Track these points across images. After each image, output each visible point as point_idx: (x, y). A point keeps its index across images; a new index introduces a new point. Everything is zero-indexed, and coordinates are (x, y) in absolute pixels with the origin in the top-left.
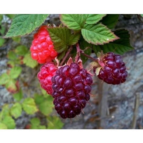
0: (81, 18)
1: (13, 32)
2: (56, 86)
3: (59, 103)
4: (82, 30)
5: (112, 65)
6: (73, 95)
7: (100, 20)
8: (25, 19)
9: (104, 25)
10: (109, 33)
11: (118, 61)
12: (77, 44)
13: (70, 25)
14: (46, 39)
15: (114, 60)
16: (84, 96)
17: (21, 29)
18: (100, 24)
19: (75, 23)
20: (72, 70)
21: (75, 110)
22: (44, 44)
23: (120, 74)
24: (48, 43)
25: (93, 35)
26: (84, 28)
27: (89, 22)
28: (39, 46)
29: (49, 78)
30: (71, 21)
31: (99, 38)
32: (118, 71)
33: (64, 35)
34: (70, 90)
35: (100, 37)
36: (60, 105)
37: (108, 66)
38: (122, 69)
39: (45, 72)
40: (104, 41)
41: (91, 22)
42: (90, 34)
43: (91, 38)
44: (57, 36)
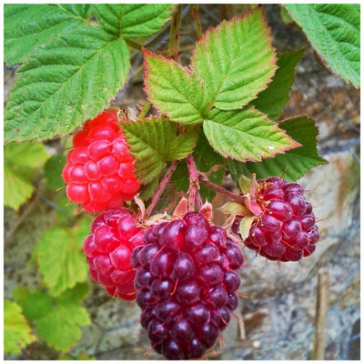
0: (203, 94)
1: (14, 127)
2: (148, 275)
3: (161, 323)
4: (205, 122)
5: (281, 211)
6: (198, 298)
7: (250, 99)
8: (48, 93)
9: (259, 113)
10: (274, 133)
11: (295, 201)
12: (189, 156)
13: (175, 112)
14: (111, 148)
15: (286, 198)
16: (227, 300)
17: (37, 121)
18: (252, 111)
19: (188, 107)
20: (193, 233)
21: (204, 337)
22: (106, 161)
23: (302, 234)
24: (116, 159)
25: (233, 138)
26: (210, 119)
27: (224, 104)
28: (93, 167)
29: (122, 252)
30: (176, 101)
31: (250, 145)
32: (297, 228)
33: (159, 138)
34: (191, 285)
35: (253, 142)
36: (165, 326)
37: (271, 215)
38: (305, 221)
39: (108, 237)
40: (263, 153)
41: (229, 104)
42: (226, 134)
43: (230, 143)
44: (144, 141)
